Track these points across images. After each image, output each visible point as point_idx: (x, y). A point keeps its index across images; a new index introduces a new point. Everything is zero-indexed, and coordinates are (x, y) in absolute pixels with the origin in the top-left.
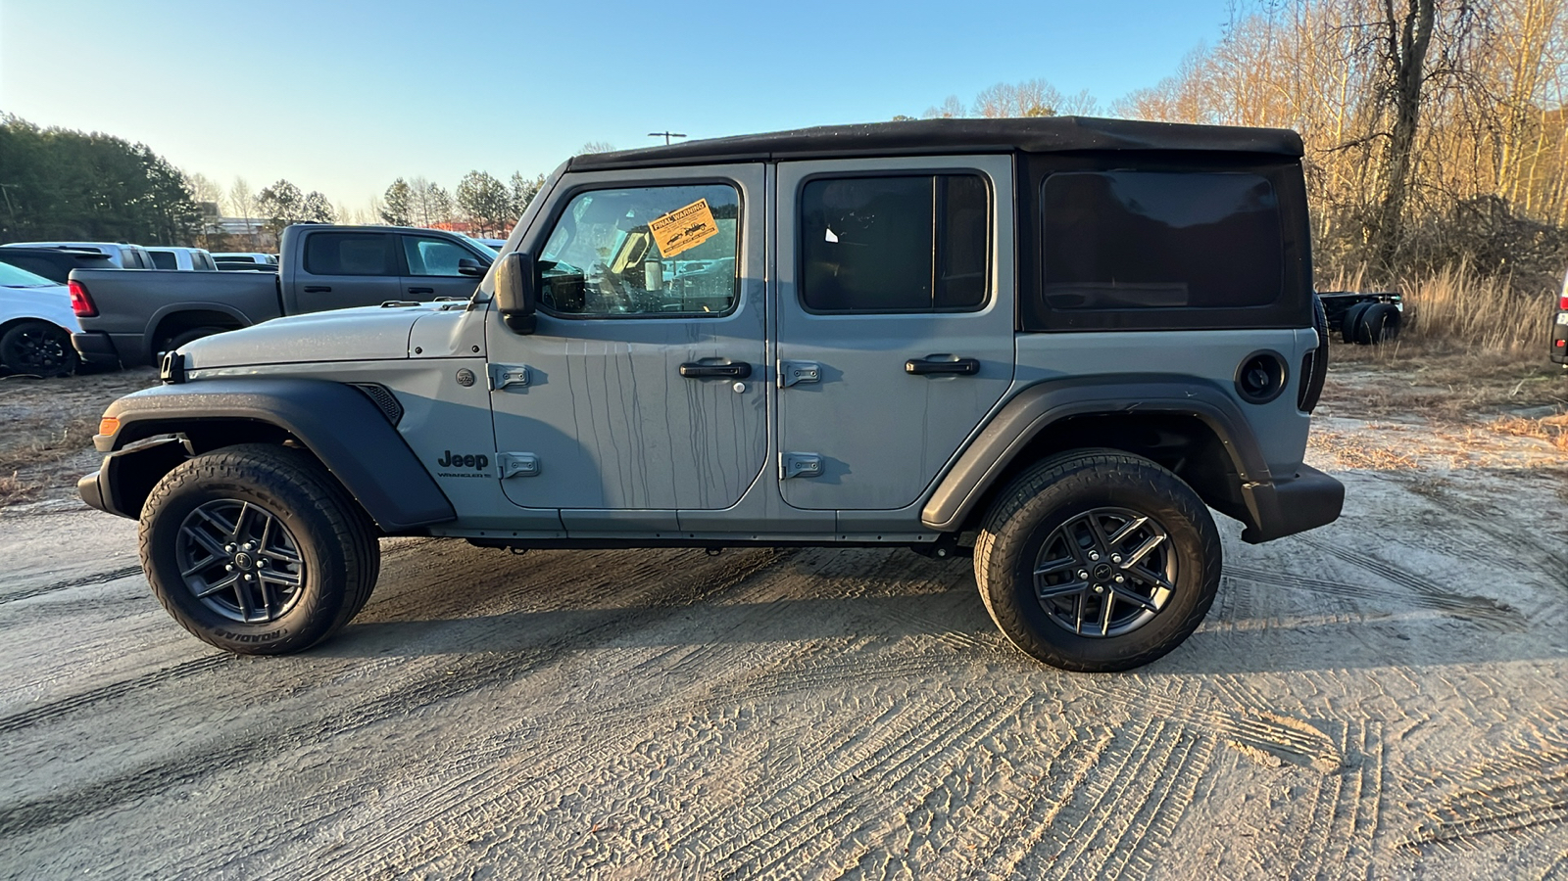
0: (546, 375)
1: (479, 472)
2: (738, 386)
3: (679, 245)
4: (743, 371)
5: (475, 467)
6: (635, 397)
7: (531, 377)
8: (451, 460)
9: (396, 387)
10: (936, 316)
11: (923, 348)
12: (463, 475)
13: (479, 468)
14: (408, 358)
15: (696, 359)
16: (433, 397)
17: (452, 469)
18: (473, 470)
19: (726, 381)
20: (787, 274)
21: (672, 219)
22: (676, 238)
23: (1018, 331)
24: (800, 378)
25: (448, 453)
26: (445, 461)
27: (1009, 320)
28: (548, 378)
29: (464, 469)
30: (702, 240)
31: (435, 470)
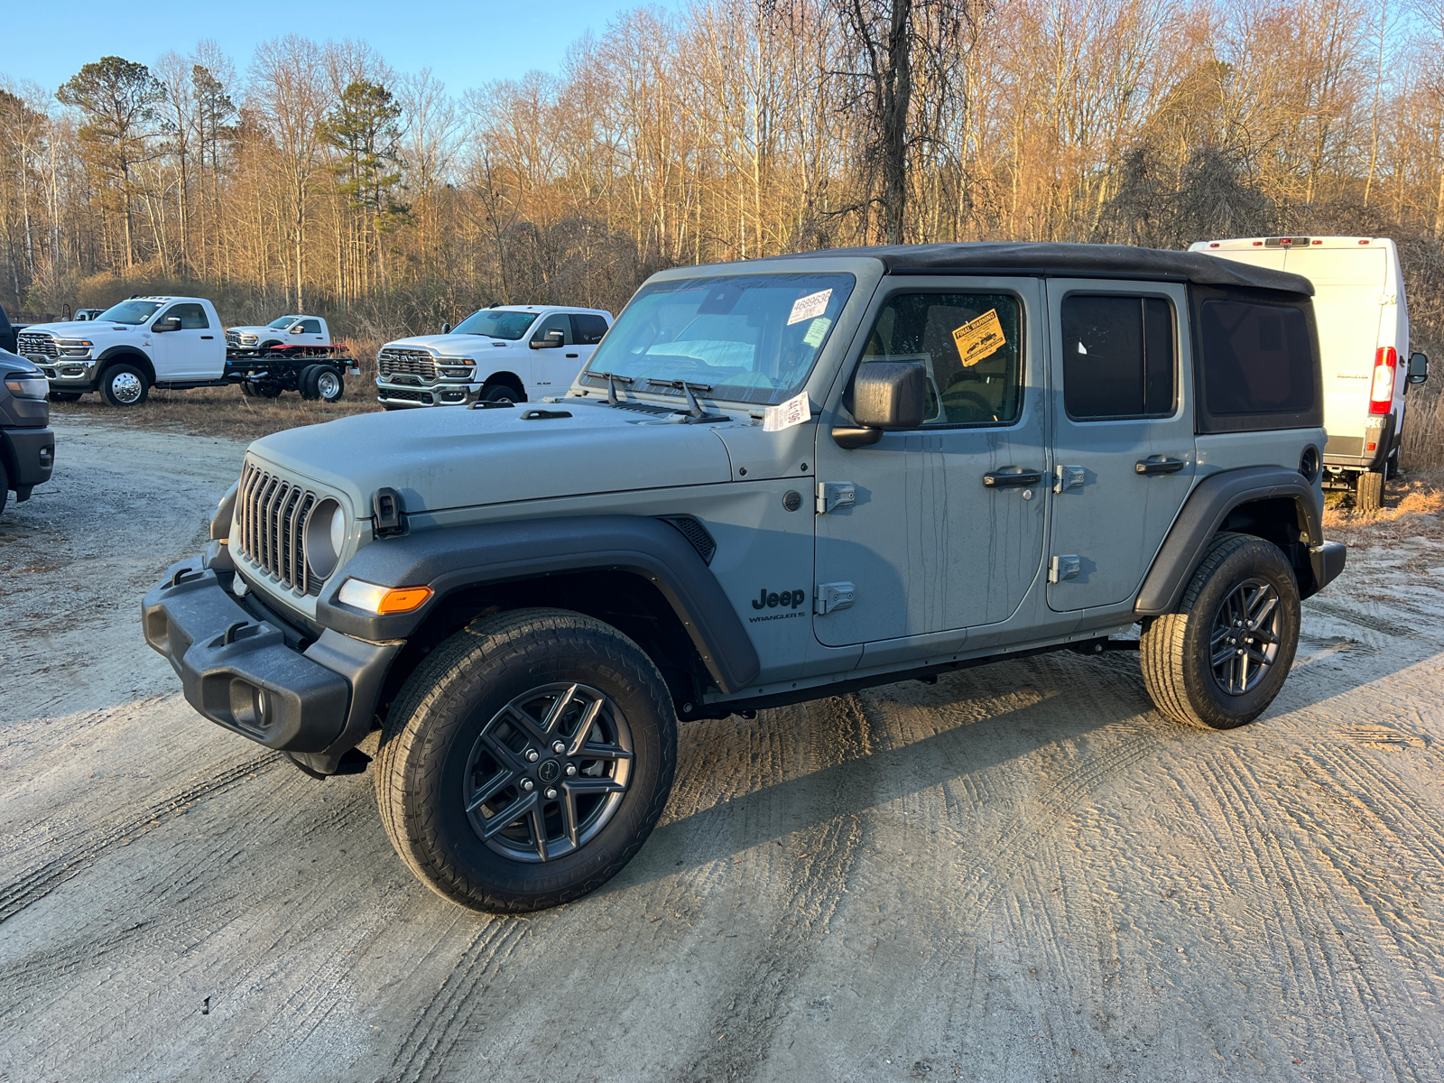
0: (870, 493)
1: (794, 611)
2: (1027, 493)
3: (976, 354)
4: (1029, 480)
5: (790, 605)
6: (945, 512)
7: (861, 496)
8: (768, 600)
9: (708, 518)
10: (1149, 421)
11: (1144, 449)
12: (775, 618)
13: (794, 607)
14: (732, 481)
15: (997, 468)
16: (756, 527)
17: (767, 611)
18: (788, 609)
19: (1016, 490)
20: (1059, 385)
21: (971, 327)
22: (974, 347)
23: (1197, 434)
24: (1073, 482)
25: (764, 592)
26: (759, 602)
27: (1190, 425)
28: (871, 497)
29: (781, 610)
30: (994, 349)
31: (745, 612)
